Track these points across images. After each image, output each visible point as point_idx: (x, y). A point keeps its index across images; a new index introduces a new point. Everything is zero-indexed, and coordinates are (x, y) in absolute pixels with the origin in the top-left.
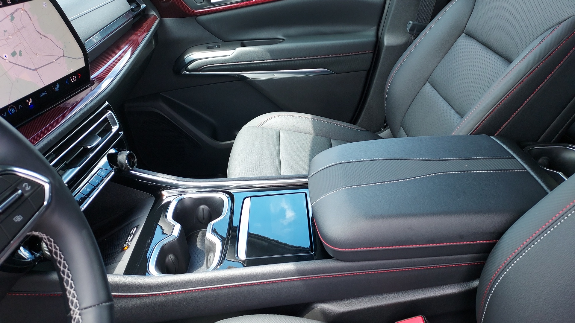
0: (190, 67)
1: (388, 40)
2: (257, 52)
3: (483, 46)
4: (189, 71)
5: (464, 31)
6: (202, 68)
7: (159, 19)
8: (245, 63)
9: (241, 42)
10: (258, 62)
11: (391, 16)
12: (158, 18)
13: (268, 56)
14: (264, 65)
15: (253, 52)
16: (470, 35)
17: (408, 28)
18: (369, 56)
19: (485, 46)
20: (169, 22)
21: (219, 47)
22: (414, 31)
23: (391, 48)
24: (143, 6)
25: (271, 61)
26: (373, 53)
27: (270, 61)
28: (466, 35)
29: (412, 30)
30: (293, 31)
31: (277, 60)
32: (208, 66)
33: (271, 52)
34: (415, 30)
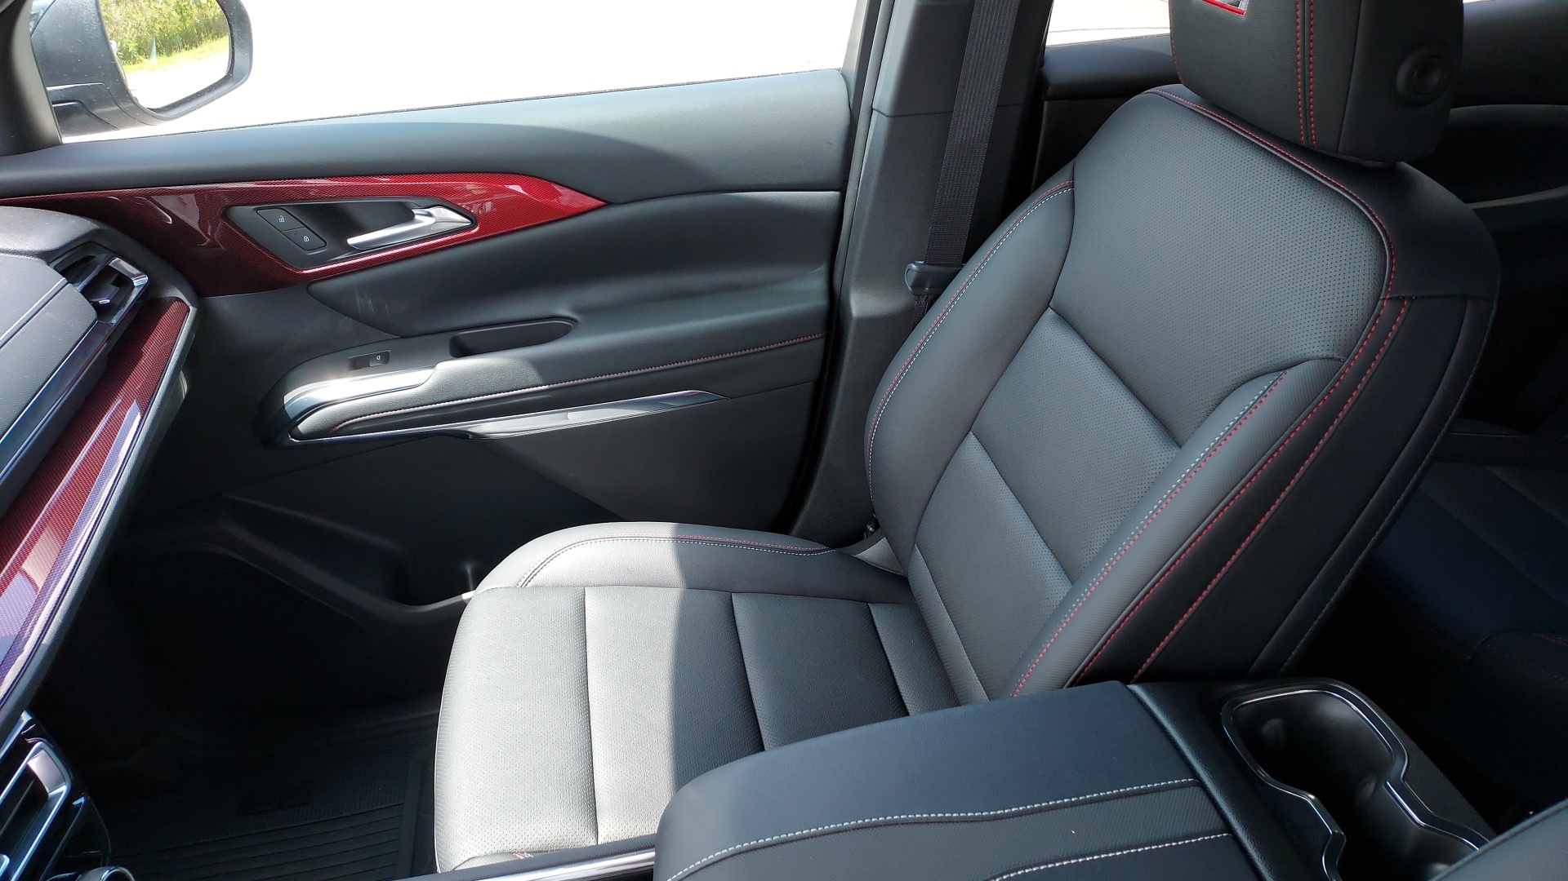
0: (303, 427)
1: (861, 304)
2: (501, 370)
3: (1100, 363)
4: (300, 436)
5: (1051, 304)
6: (341, 426)
7: (195, 309)
8: (468, 400)
9: (449, 336)
10: (506, 394)
11: (860, 243)
12: (191, 308)
13: (533, 376)
14: (524, 399)
15: (488, 370)
16: (1066, 319)
17: (909, 280)
18: (815, 347)
19: (1106, 363)
20: (226, 305)
21: (386, 359)
22: (924, 287)
23: (870, 323)
24: (140, 281)
25: (543, 387)
26: (824, 339)
27: (540, 388)
28: (1056, 316)
29: (918, 284)
30: (599, 294)
31: (559, 384)
32: (359, 419)
33: (539, 364)
34: (928, 285)
